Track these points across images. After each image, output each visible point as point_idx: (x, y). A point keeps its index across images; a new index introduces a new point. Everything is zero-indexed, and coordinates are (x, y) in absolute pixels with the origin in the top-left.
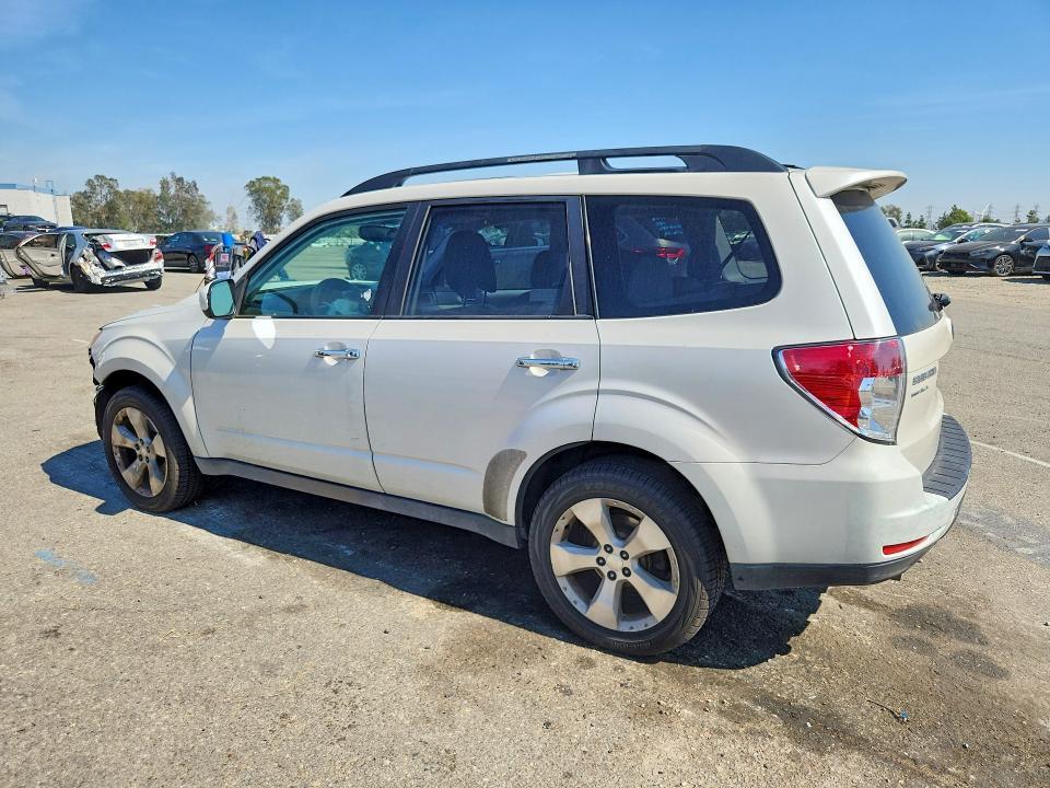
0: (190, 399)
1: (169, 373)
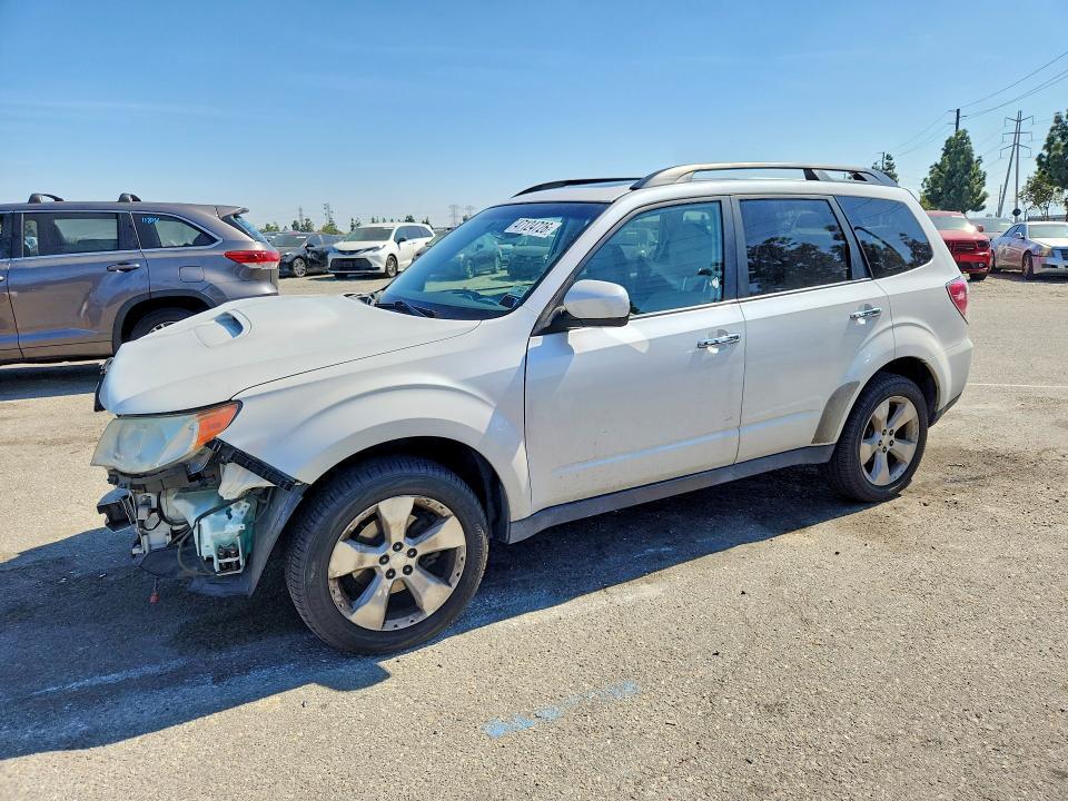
0: (522, 446)
1: (487, 422)
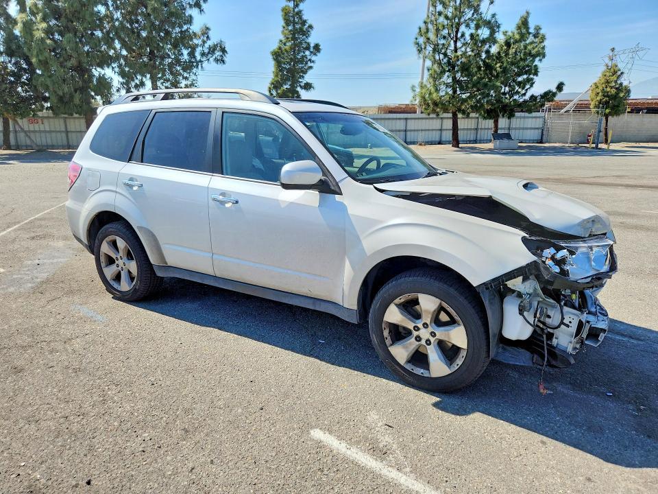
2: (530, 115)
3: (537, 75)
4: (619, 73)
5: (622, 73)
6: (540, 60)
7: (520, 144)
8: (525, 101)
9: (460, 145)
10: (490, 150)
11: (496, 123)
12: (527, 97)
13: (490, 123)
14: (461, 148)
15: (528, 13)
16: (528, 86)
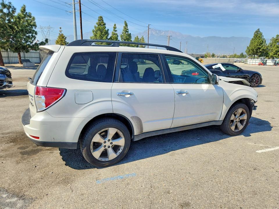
2: (36, 52)
3: (37, 34)
4: (65, 38)
5: (66, 38)
6: (35, 28)
7: (35, 65)
8: (33, 45)
9: (5, 65)
10: (22, 67)
11: (19, 54)
12: (34, 43)
13: (16, 54)
14: (6, 66)
15: (24, 6)
16: (33, 39)
